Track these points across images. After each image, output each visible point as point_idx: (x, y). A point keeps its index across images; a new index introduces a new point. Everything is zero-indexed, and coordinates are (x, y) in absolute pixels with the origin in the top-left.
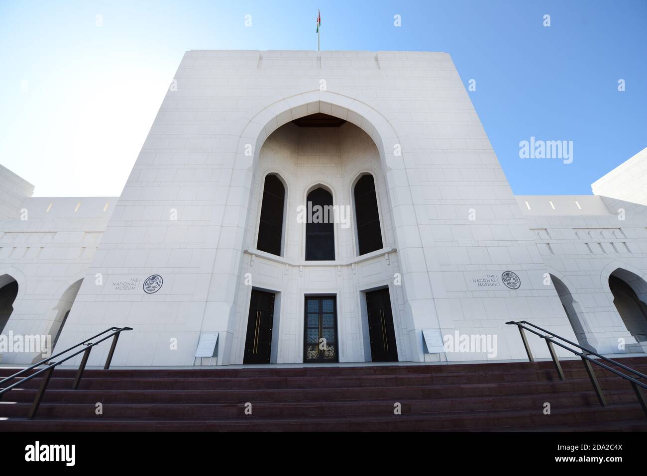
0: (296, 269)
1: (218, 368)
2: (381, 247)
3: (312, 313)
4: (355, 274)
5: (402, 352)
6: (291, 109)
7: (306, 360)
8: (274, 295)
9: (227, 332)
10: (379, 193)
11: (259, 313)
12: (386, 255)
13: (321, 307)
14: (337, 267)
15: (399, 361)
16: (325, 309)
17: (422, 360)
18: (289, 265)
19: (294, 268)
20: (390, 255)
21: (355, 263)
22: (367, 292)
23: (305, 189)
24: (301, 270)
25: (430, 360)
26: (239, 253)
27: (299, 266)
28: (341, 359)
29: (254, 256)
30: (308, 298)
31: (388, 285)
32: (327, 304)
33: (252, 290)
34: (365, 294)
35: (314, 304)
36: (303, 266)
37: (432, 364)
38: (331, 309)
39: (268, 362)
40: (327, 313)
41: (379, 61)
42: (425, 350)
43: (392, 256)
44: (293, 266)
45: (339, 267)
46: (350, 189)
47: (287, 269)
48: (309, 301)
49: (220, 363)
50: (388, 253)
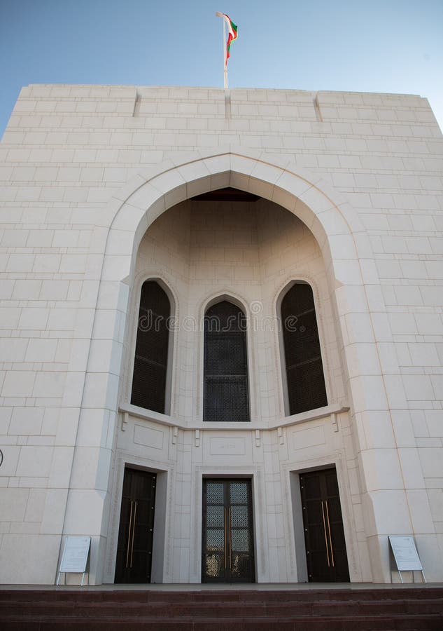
0: (189, 434)
1: (90, 589)
2: (324, 403)
3: (213, 505)
4: (283, 444)
5: (355, 569)
6: (186, 183)
7: (206, 579)
8: (155, 475)
9: (101, 536)
10: (321, 316)
11: (134, 503)
12: (333, 416)
13: (227, 494)
14: (253, 432)
15: (351, 581)
16: (234, 499)
17: (388, 581)
18: (180, 428)
19: (185, 432)
20: (338, 415)
21: (282, 427)
22: (301, 472)
23: (202, 303)
24: (197, 437)
25: (401, 581)
26: (114, 414)
27: (194, 430)
28: (261, 578)
29: (127, 415)
30: (207, 480)
31: (335, 464)
32: (238, 490)
33: (126, 469)
34: (298, 476)
35: (217, 490)
36: (200, 430)
37: (403, 587)
38: (244, 499)
39: (147, 580)
40: (237, 505)
41: (321, 109)
42: (393, 566)
43: (341, 417)
44: (185, 430)
45: (258, 432)
46: (275, 304)
47: (176, 435)
48: (209, 485)
49: (93, 583)
50: (336, 413)
